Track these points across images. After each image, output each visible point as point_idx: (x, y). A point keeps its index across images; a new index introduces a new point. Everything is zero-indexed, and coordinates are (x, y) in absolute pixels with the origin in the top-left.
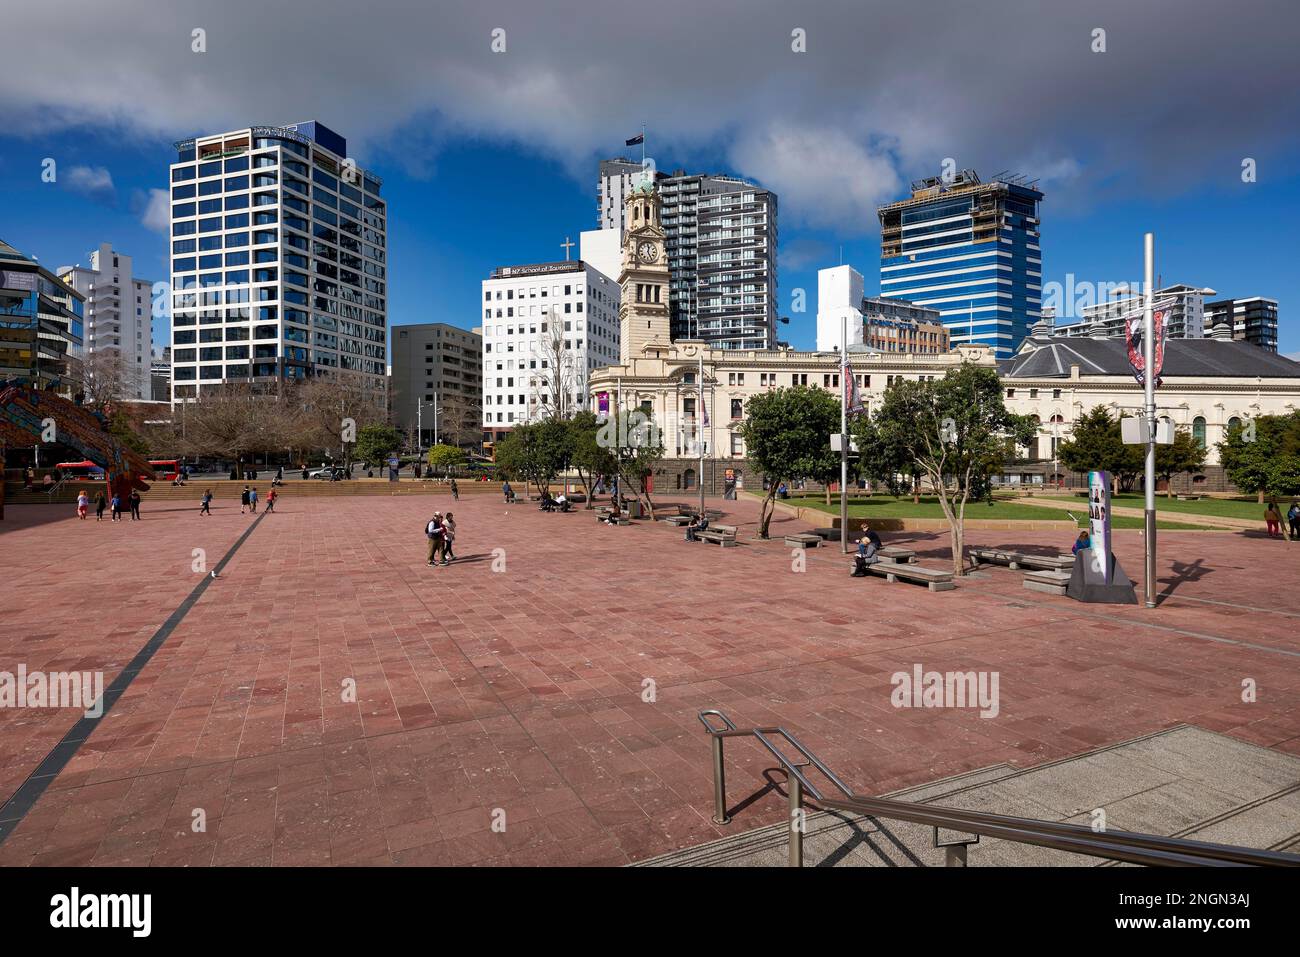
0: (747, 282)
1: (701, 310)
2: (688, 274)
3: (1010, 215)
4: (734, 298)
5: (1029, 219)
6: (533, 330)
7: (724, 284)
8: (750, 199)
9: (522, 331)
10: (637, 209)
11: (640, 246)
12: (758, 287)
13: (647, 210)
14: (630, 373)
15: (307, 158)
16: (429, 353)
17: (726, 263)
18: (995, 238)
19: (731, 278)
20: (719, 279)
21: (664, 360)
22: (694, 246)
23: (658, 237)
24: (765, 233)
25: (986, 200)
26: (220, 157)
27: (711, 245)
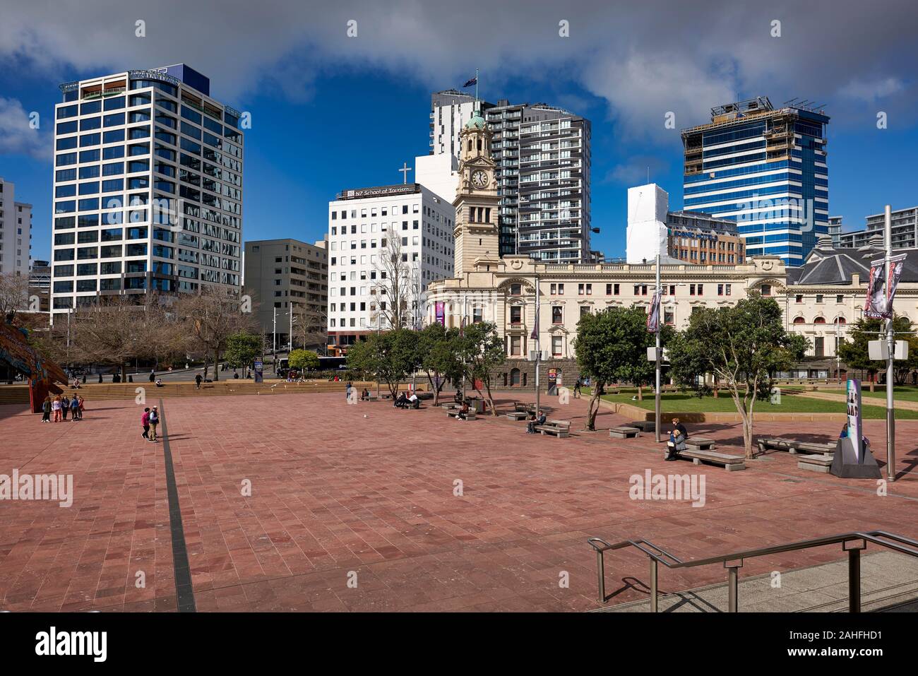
0: (564, 198)
1: (521, 224)
2: (510, 193)
3: (800, 137)
4: (551, 213)
5: (817, 140)
6: (374, 245)
7: (543, 201)
8: (567, 125)
9: (364, 246)
10: (470, 141)
11: (473, 174)
12: (573, 204)
13: (479, 142)
14: (464, 284)
15: (176, 97)
16: (279, 265)
17: (545, 182)
18: (786, 158)
19: (549, 195)
20: (538, 197)
21: (494, 273)
22: (516, 168)
23: (489, 165)
24: (581, 155)
25: (778, 124)
26: (100, 97)
27: (532, 166)
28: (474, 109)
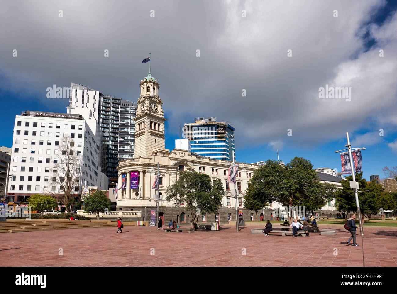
1: (120, 150)
2: (114, 135)
3: (228, 133)
5: (232, 136)
7: (131, 140)
9: (41, 143)
11: (151, 104)
14: (152, 162)
17: (132, 133)
18: (224, 139)
20: (129, 138)
21: (168, 157)
22: (118, 125)
25: (221, 127)
27: (126, 125)
28: (96, 94)
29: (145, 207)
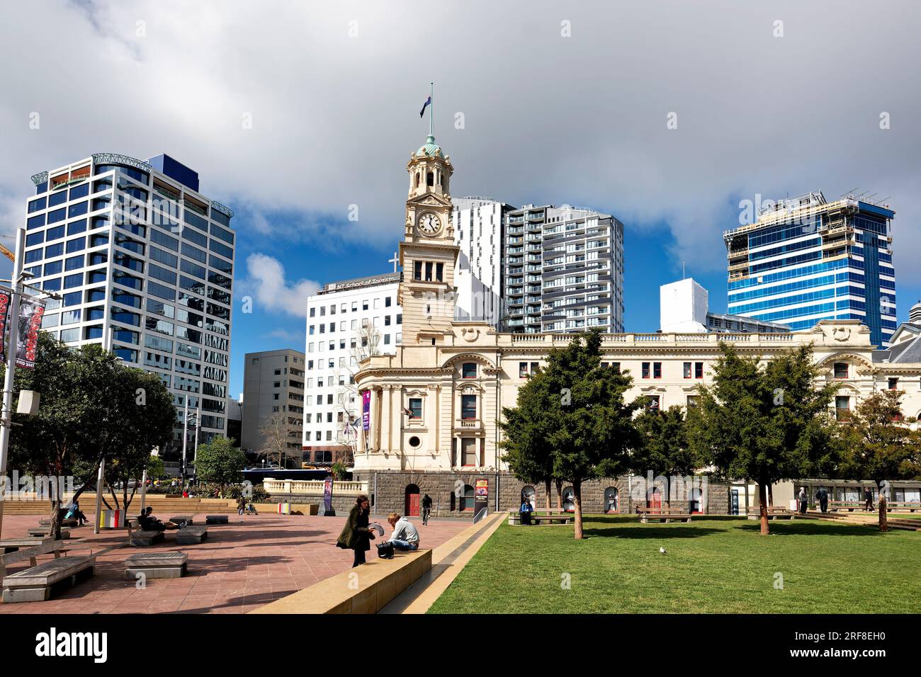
0: (590, 304)
2: (532, 300)
3: (860, 232)
4: (577, 321)
5: (880, 237)
6: (353, 345)
7: (568, 307)
8: (595, 223)
9: (343, 346)
10: (418, 175)
11: (420, 217)
12: (601, 310)
13: (430, 176)
14: (396, 364)
15: (148, 184)
16: (278, 378)
17: (570, 287)
18: (845, 256)
19: (574, 301)
20: (563, 303)
21: (438, 348)
22: (539, 273)
23: (441, 205)
24: (610, 256)
25: (835, 218)
26: (66, 186)
27: (556, 270)
28: (494, 211)
29: (376, 471)
